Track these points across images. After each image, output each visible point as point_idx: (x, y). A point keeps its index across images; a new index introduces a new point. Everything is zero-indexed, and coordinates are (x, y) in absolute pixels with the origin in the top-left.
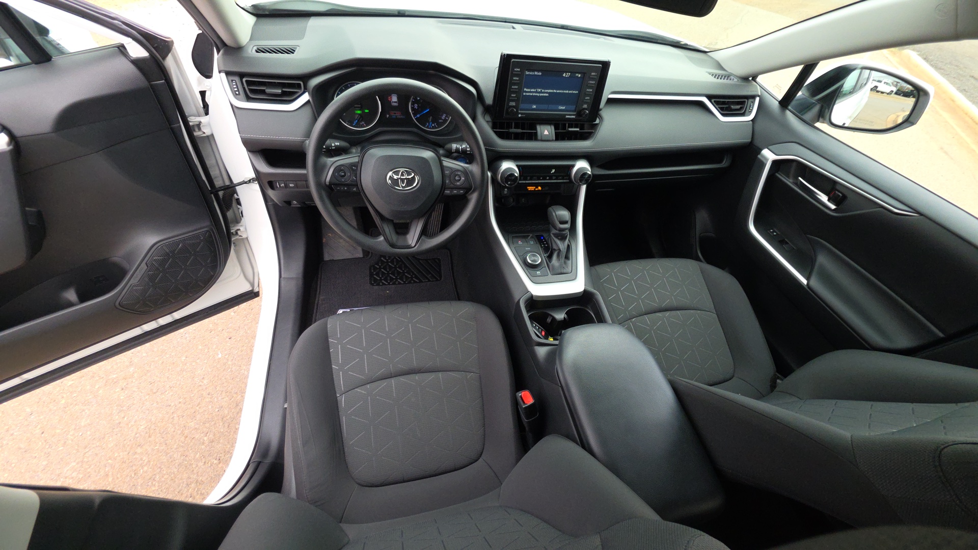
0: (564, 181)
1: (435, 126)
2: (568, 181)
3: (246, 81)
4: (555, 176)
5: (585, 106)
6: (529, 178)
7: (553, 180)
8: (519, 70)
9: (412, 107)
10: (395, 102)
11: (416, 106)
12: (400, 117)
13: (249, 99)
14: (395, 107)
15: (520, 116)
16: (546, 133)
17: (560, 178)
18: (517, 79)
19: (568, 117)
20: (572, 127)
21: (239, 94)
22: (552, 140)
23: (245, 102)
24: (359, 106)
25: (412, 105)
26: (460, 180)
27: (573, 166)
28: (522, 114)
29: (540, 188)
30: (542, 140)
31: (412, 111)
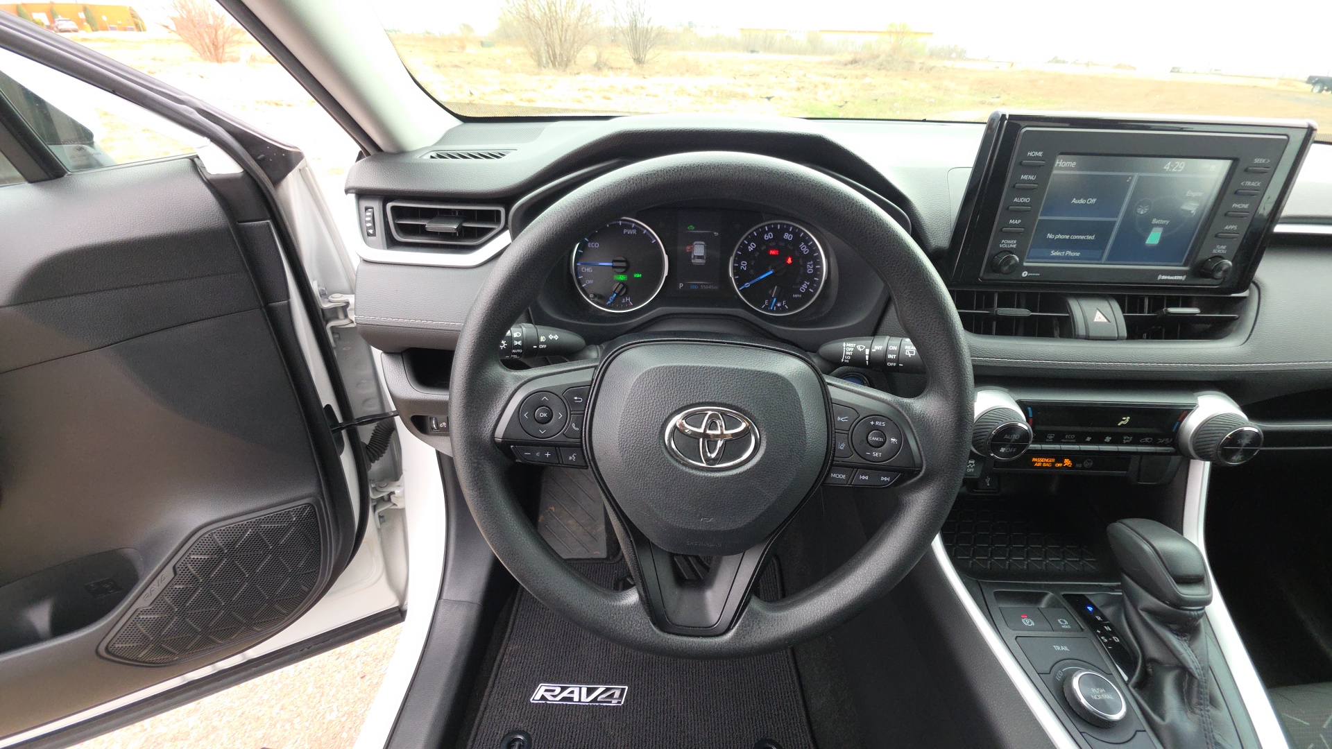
0: (1159, 449)
1: (782, 306)
2: (1171, 449)
3: (393, 208)
4: (1129, 435)
5: (1221, 249)
6: (1051, 437)
7: (1121, 443)
8: (1040, 154)
9: (734, 268)
10: (699, 257)
11: (744, 265)
12: (707, 287)
13: (392, 243)
14: (699, 267)
15: (1025, 274)
16: (1099, 318)
17: (1147, 440)
18: (1032, 178)
19: (1164, 277)
20: (1177, 306)
21: (374, 235)
22: (1118, 339)
23: (384, 249)
24: (624, 264)
25: (735, 262)
26: (884, 443)
27: (1186, 411)
28: (1029, 269)
29: (1067, 462)
30: (1088, 338)
31: (735, 274)
